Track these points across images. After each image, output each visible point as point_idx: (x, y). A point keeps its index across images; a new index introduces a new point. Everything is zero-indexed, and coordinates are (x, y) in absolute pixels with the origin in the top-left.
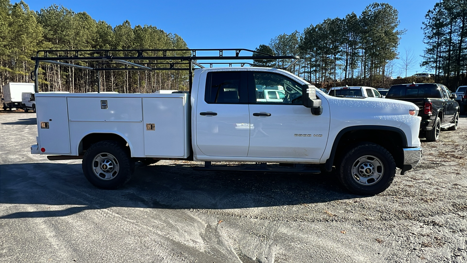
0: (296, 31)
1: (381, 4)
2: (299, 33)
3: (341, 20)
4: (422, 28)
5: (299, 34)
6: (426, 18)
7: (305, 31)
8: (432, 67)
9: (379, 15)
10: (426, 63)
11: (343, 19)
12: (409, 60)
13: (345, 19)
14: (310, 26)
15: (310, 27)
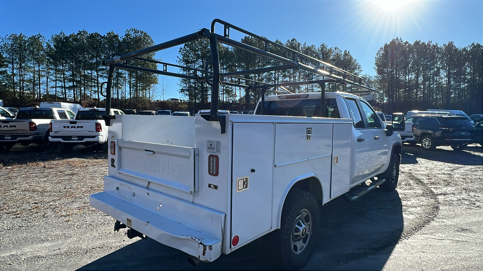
0: (39, 35)
1: (140, 31)
2: (44, 37)
3: (101, 36)
4: (177, 61)
5: (44, 39)
6: (179, 53)
7: (52, 37)
8: (186, 95)
9: (141, 41)
10: (182, 90)
11: (104, 36)
12: (165, 86)
13: (106, 35)
14: (61, 33)
15: (60, 35)
